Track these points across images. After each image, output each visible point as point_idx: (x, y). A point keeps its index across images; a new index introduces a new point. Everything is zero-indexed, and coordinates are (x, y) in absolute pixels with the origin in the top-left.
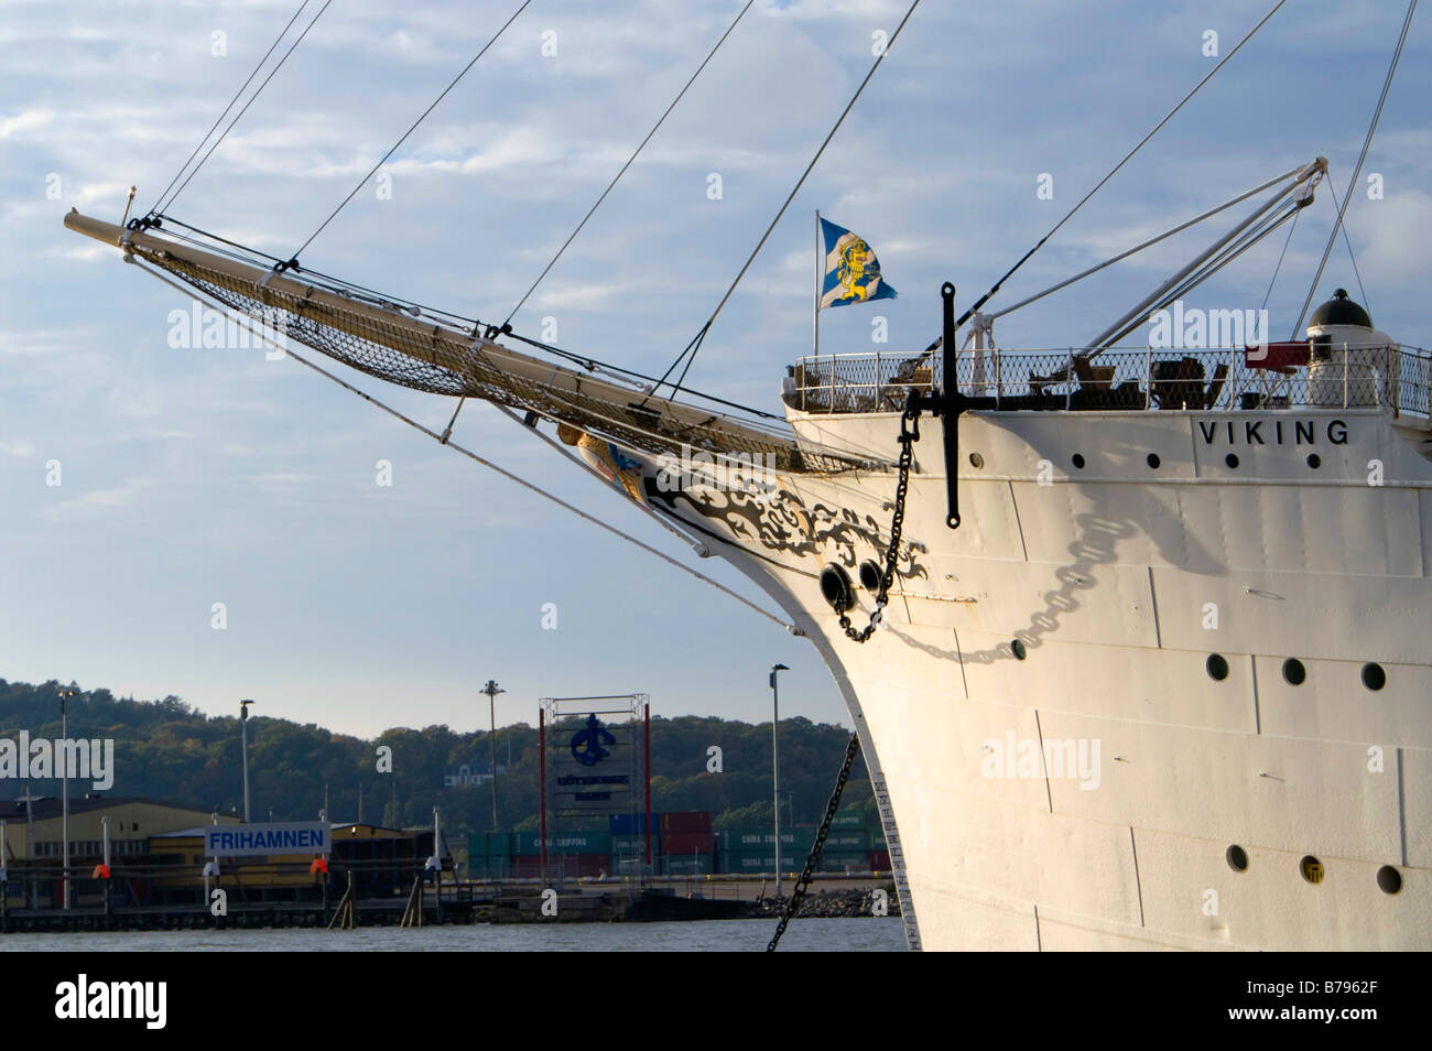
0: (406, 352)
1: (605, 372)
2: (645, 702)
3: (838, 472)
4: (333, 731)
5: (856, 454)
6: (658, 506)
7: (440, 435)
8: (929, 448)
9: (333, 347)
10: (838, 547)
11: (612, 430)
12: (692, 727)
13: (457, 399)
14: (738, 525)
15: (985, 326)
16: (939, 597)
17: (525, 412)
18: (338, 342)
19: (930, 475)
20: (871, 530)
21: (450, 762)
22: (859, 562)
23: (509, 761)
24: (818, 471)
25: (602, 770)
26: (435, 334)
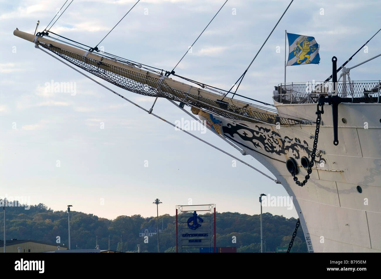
0: (137, 81)
1: (209, 88)
2: (214, 207)
3: (294, 125)
4: (99, 217)
5: (300, 118)
6: (227, 136)
7: (149, 111)
8: (327, 116)
9: (110, 79)
10: (293, 152)
11: (211, 109)
12: (229, 216)
13: (155, 98)
14: (257, 144)
15: (347, 72)
16: (330, 170)
17: (180, 103)
18: (112, 77)
19: (327, 126)
20: (306, 146)
21: (141, 228)
22: (301, 157)
23: (162, 228)
24: (286, 124)
25: (198, 231)
26: (147, 74)
